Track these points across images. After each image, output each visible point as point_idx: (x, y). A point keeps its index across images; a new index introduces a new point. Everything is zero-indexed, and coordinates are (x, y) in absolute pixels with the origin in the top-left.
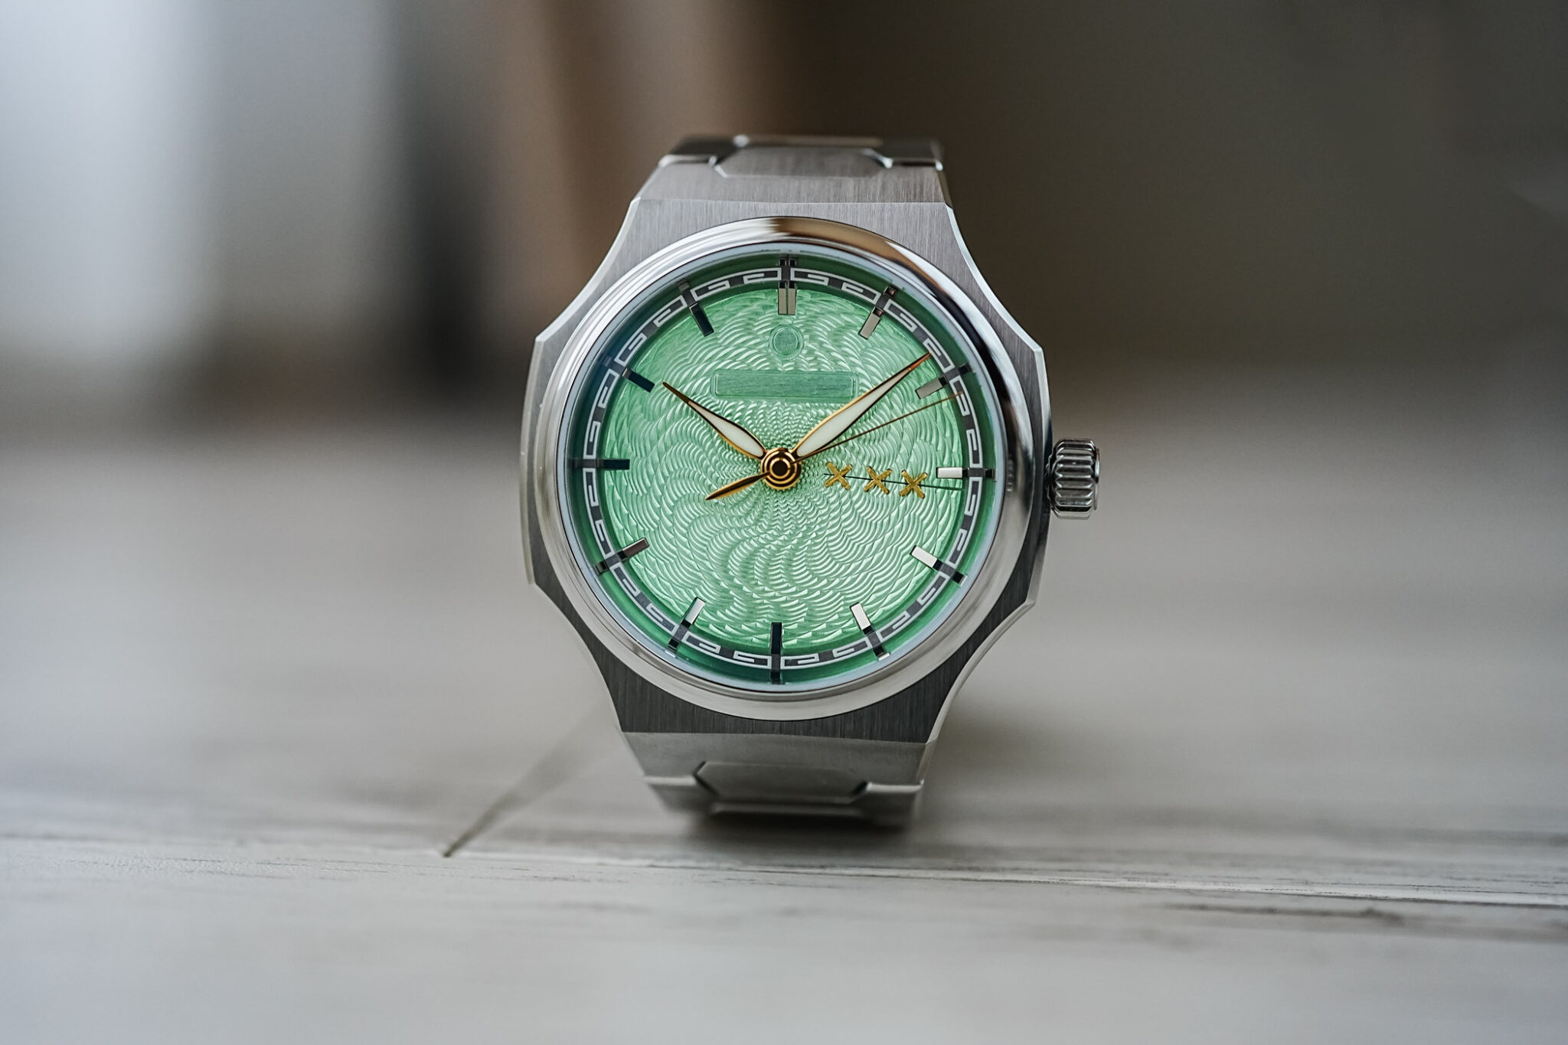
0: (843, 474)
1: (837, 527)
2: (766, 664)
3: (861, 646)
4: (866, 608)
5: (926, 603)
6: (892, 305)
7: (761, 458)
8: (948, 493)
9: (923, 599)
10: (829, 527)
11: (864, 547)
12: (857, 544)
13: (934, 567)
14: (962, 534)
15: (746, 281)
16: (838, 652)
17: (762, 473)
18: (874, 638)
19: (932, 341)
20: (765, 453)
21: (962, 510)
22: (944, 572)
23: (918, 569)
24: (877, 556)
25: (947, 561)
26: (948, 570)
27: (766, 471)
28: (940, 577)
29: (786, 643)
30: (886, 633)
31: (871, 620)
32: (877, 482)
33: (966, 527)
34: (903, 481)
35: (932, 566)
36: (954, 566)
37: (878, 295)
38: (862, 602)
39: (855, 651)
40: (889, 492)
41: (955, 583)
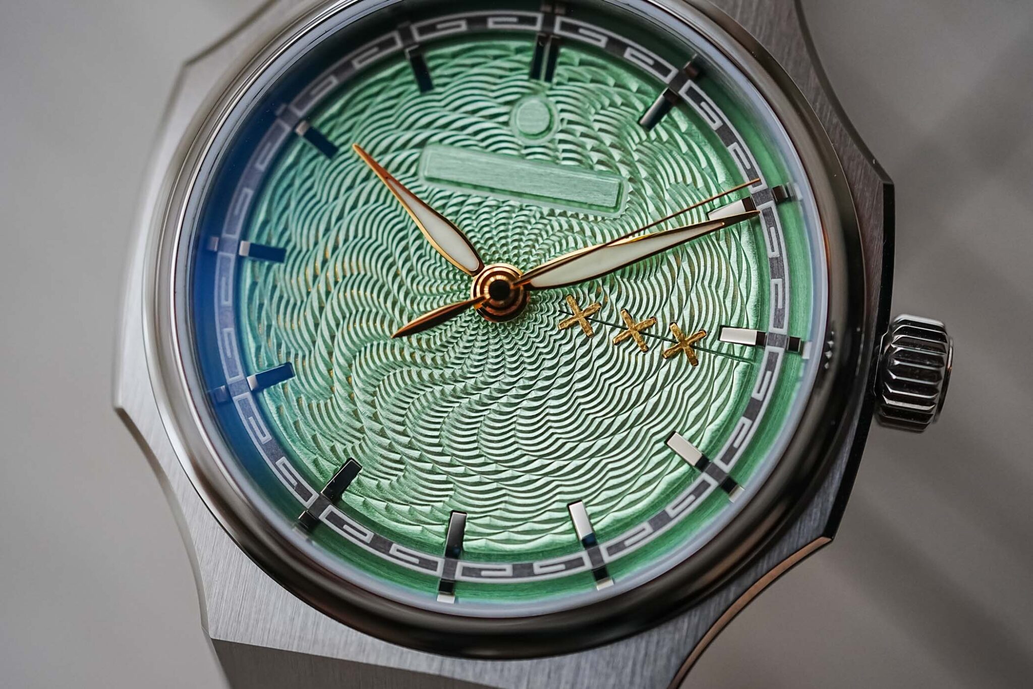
0: (585, 314)
1: (567, 388)
2: (435, 569)
3: (575, 563)
4: (591, 510)
5: (678, 515)
6: (691, 89)
7: (477, 272)
8: (732, 363)
9: (674, 508)
10: (555, 386)
11: (601, 423)
12: (591, 417)
13: (697, 465)
14: (743, 425)
15: (491, 25)
16: (541, 567)
17: (472, 298)
18: (595, 555)
19: (741, 146)
20: (481, 266)
21: (749, 390)
22: (711, 474)
23: (673, 464)
24: (618, 437)
25: (717, 461)
26: (716, 472)
27: (479, 295)
28: (704, 482)
29: (468, 543)
30: (614, 550)
31: (596, 528)
32: (633, 332)
33: (752, 416)
34: (670, 337)
35: (693, 464)
36: (727, 468)
37: (674, 71)
38: (585, 501)
39: (567, 569)
40: (648, 349)
41: (725, 494)
